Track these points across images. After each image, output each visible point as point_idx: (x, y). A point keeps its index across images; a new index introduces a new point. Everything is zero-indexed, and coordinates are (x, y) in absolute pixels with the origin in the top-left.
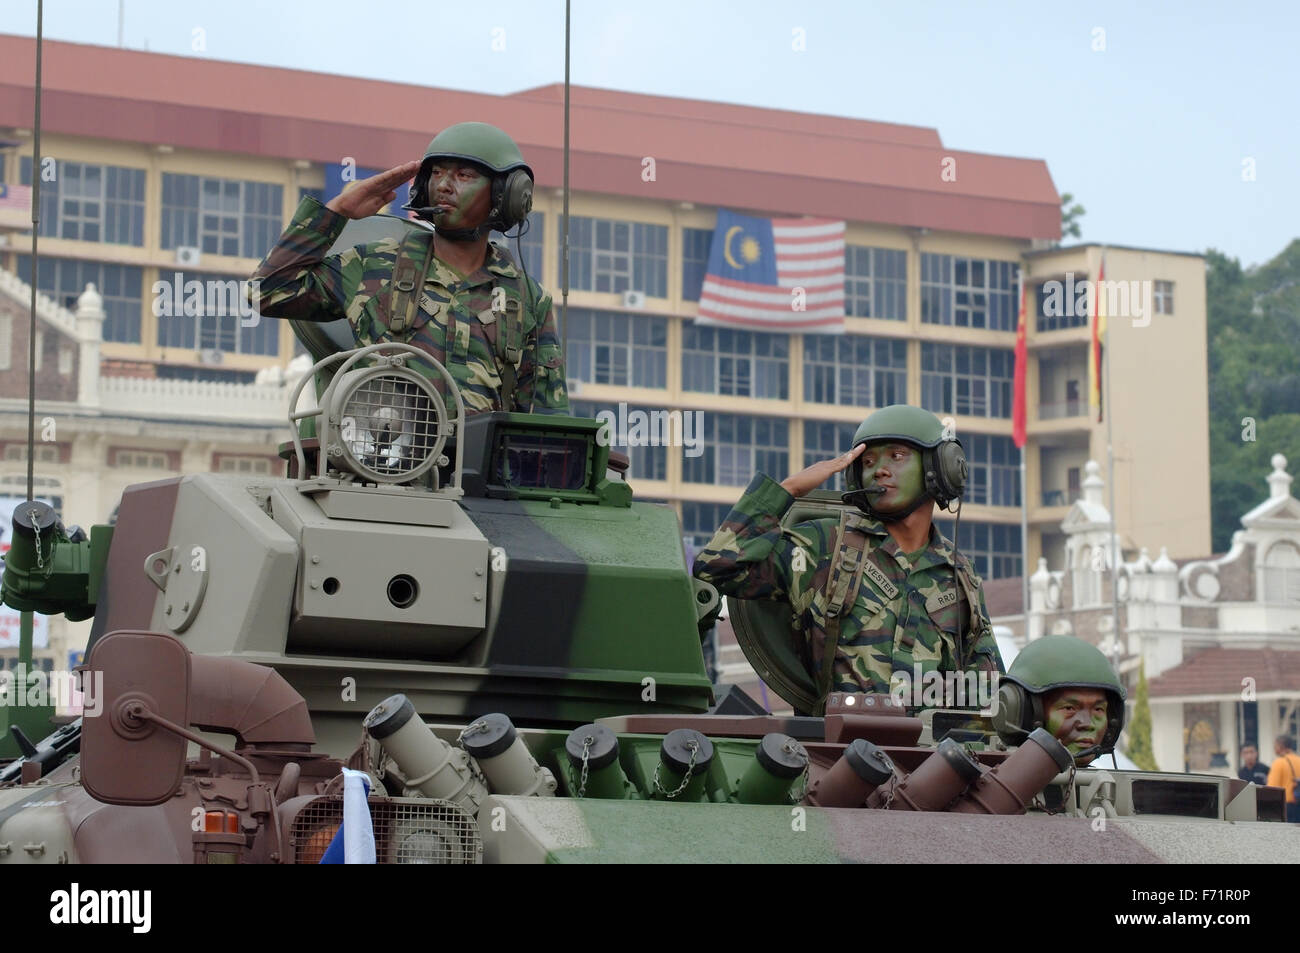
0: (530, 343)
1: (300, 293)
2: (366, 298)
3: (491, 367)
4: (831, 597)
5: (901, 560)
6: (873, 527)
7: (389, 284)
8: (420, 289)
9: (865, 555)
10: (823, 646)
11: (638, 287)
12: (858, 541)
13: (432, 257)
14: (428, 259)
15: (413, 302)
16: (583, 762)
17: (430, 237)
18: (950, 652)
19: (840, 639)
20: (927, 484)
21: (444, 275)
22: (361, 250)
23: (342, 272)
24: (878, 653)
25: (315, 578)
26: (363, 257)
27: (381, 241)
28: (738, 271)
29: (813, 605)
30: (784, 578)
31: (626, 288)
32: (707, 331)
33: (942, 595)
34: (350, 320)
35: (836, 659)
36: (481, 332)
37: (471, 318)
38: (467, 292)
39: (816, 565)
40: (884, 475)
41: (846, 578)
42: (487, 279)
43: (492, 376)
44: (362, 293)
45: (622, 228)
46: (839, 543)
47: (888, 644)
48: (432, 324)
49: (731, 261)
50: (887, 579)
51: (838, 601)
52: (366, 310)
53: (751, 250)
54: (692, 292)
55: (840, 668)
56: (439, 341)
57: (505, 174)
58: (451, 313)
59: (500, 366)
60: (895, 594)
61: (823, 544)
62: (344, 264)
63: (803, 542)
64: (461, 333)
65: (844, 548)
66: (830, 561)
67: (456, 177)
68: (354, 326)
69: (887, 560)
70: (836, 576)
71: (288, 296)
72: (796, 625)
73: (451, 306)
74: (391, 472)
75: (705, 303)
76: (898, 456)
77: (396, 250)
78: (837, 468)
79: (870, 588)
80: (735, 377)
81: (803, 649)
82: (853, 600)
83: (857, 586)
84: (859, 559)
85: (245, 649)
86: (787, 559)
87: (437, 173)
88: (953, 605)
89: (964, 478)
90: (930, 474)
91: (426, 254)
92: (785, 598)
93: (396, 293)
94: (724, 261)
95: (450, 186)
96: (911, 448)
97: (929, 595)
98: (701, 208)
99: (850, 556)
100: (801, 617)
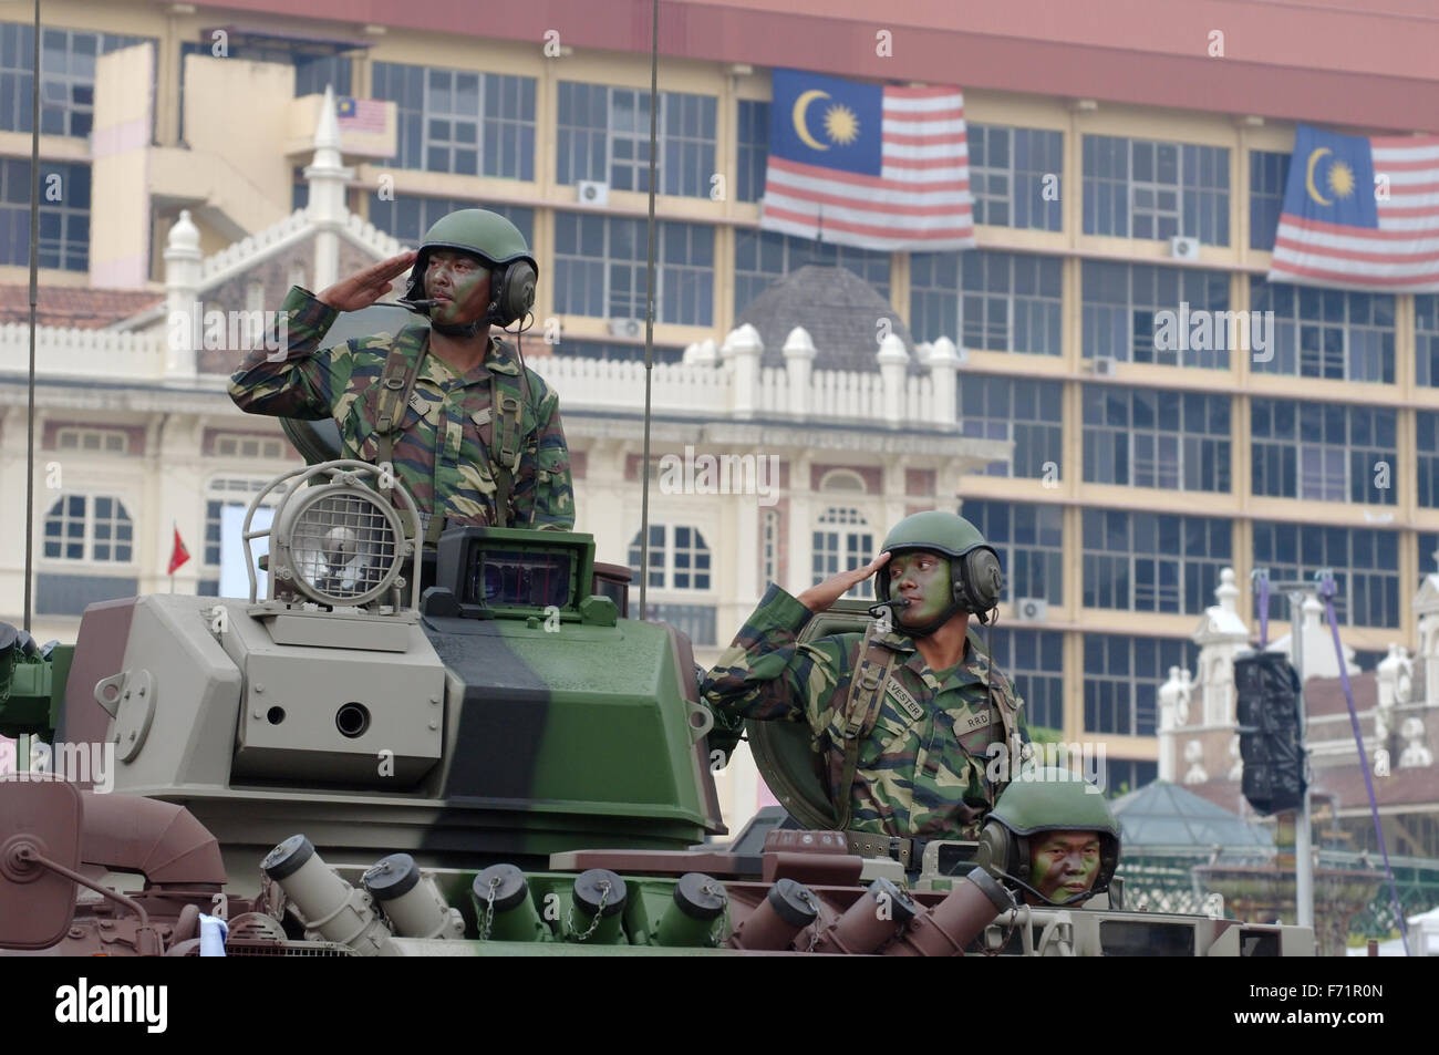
0: (531, 446)
1: (283, 389)
2: (353, 397)
3: (484, 471)
4: (850, 716)
5: (928, 678)
6: (900, 643)
7: (378, 382)
8: (410, 387)
9: (888, 673)
10: (841, 770)
11: (1189, 233)
12: (882, 656)
13: (427, 352)
14: (422, 355)
15: (402, 401)
16: (488, 903)
17: (427, 331)
18: (979, 779)
19: (859, 761)
20: (956, 595)
21: (438, 373)
22: (353, 345)
23: (331, 368)
24: (898, 777)
25: (258, 707)
26: (353, 352)
27: (376, 336)
28: (1324, 209)
29: (831, 725)
30: (801, 699)
31: (1175, 233)
32: (1283, 289)
33: (972, 717)
34: (337, 420)
35: (854, 783)
36: (476, 434)
37: (464, 418)
38: (462, 391)
39: (835, 683)
40: (910, 586)
41: (867, 696)
42: (484, 377)
43: (485, 480)
44: (351, 390)
45: (1168, 151)
46: (861, 659)
47: (909, 768)
48: (421, 425)
49: (1316, 196)
50: (912, 699)
51: (858, 721)
52: (353, 410)
53: (1342, 180)
54: (1264, 238)
55: (859, 793)
56: (429, 442)
57: (505, 266)
58: (443, 412)
59: (495, 470)
60: (920, 714)
61: (843, 660)
62: (334, 359)
63: (822, 658)
64: (452, 435)
65: (866, 665)
66: (851, 678)
67: (454, 269)
68: (340, 426)
69: (913, 678)
70: (856, 695)
71: (271, 391)
72: (815, 746)
73: (444, 405)
74: (344, 595)
75: (1280, 253)
76: (925, 565)
77: (389, 345)
78: (857, 578)
79: (894, 708)
80: (1322, 353)
81: (823, 772)
82: (874, 720)
83: (878, 705)
84: (881, 676)
85: (185, 782)
86: (803, 676)
87: (433, 263)
88: (986, 727)
89: (997, 588)
90: (958, 584)
91: (419, 350)
92: (802, 718)
93: (385, 392)
94: (1306, 194)
95: (446, 278)
96: (939, 557)
97: (959, 716)
98: (1274, 123)
99: (872, 673)
100: (819, 738)
